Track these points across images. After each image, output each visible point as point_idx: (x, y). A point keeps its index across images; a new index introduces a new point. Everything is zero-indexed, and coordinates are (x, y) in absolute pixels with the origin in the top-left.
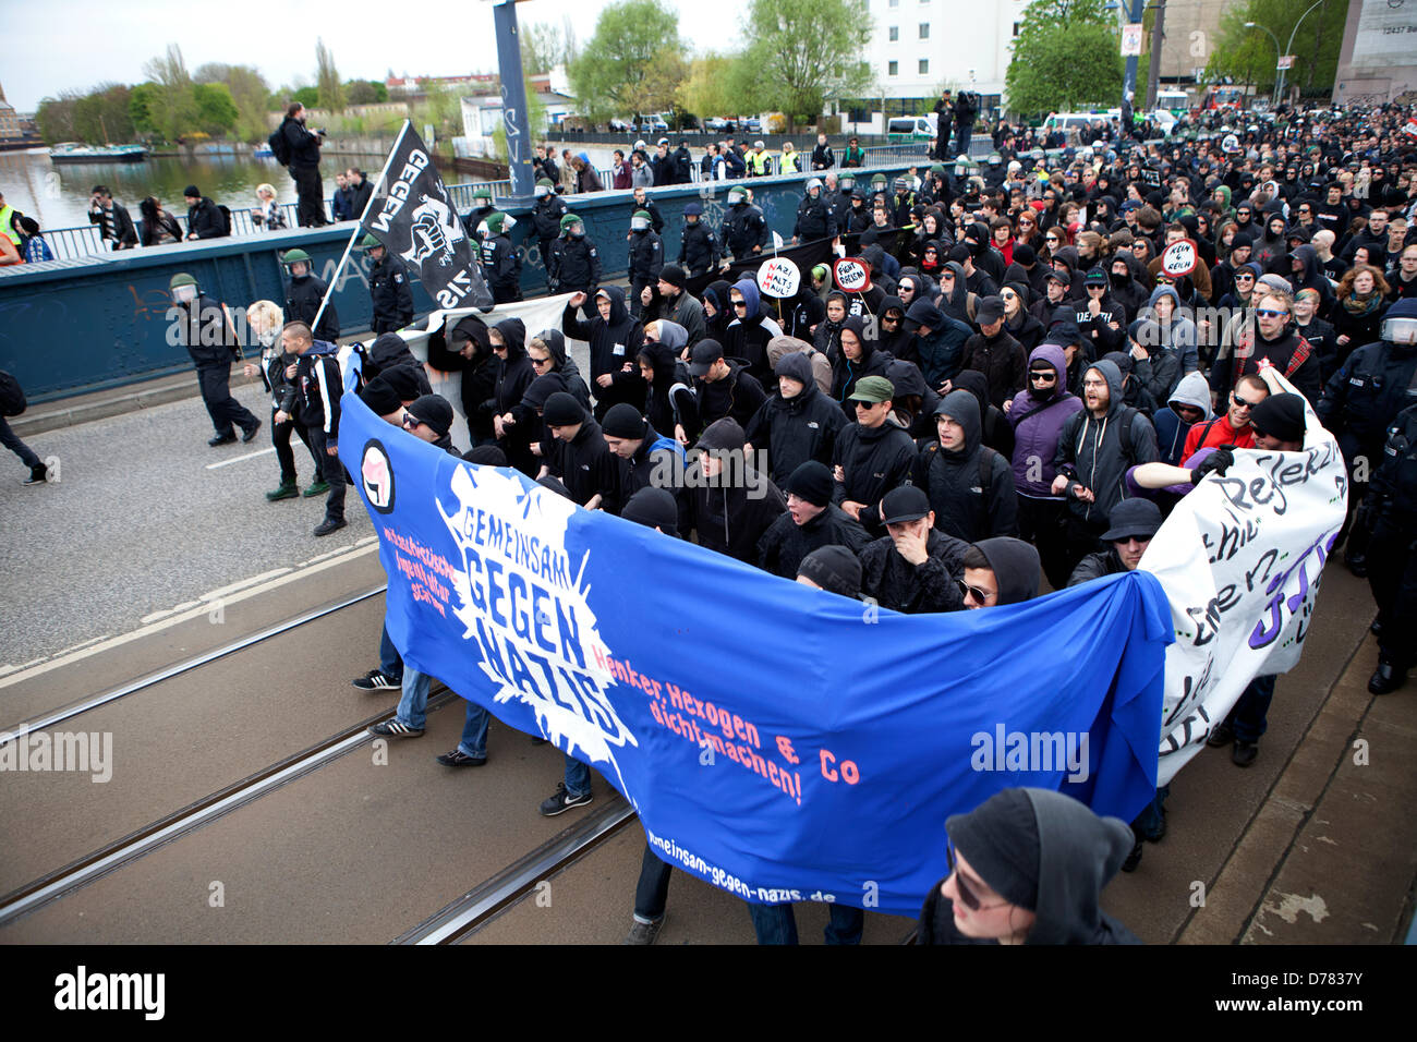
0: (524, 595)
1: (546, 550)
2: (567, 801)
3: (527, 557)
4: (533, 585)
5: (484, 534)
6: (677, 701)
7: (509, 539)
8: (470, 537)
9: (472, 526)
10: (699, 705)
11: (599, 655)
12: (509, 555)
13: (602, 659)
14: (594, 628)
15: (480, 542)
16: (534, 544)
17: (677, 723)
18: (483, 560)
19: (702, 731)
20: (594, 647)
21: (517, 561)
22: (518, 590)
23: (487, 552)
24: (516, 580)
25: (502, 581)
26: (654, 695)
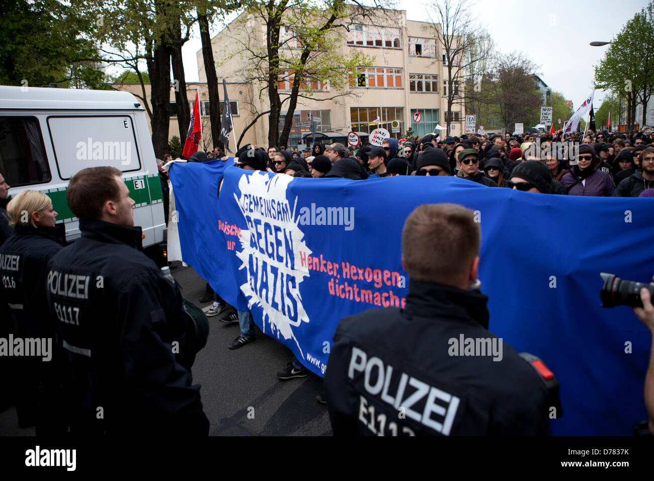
0: (271, 234)
1: (279, 204)
2: (293, 372)
3: (270, 212)
4: (274, 226)
5: (252, 207)
6: (346, 273)
7: (262, 206)
8: (247, 209)
9: (247, 204)
10: (361, 272)
11: (303, 257)
12: (262, 214)
13: (305, 259)
14: (302, 241)
15: (251, 211)
16: (273, 203)
17: (344, 291)
18: (252, 220)
19: (360, 290)
20: (301, 252)
21: (266, 216)
22: (268, 231)
23: (254, 216)
24: (267, 226)
25: (261, 229)
26: (333, 274)
